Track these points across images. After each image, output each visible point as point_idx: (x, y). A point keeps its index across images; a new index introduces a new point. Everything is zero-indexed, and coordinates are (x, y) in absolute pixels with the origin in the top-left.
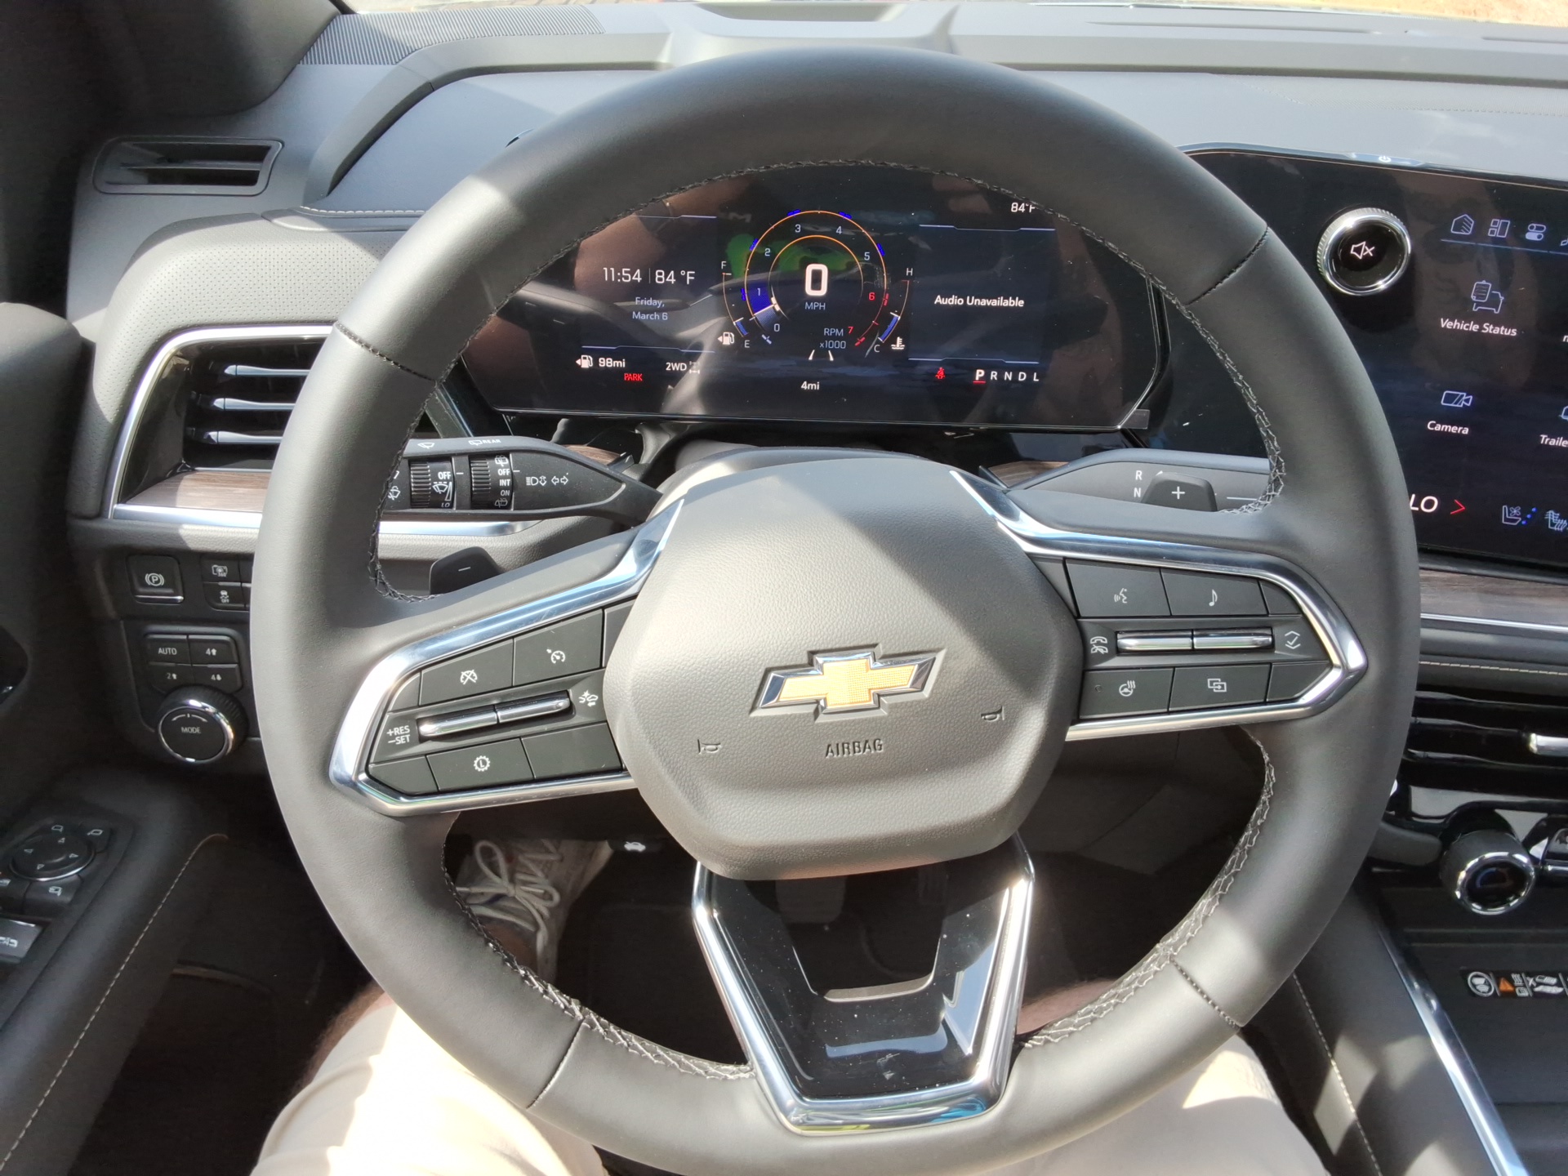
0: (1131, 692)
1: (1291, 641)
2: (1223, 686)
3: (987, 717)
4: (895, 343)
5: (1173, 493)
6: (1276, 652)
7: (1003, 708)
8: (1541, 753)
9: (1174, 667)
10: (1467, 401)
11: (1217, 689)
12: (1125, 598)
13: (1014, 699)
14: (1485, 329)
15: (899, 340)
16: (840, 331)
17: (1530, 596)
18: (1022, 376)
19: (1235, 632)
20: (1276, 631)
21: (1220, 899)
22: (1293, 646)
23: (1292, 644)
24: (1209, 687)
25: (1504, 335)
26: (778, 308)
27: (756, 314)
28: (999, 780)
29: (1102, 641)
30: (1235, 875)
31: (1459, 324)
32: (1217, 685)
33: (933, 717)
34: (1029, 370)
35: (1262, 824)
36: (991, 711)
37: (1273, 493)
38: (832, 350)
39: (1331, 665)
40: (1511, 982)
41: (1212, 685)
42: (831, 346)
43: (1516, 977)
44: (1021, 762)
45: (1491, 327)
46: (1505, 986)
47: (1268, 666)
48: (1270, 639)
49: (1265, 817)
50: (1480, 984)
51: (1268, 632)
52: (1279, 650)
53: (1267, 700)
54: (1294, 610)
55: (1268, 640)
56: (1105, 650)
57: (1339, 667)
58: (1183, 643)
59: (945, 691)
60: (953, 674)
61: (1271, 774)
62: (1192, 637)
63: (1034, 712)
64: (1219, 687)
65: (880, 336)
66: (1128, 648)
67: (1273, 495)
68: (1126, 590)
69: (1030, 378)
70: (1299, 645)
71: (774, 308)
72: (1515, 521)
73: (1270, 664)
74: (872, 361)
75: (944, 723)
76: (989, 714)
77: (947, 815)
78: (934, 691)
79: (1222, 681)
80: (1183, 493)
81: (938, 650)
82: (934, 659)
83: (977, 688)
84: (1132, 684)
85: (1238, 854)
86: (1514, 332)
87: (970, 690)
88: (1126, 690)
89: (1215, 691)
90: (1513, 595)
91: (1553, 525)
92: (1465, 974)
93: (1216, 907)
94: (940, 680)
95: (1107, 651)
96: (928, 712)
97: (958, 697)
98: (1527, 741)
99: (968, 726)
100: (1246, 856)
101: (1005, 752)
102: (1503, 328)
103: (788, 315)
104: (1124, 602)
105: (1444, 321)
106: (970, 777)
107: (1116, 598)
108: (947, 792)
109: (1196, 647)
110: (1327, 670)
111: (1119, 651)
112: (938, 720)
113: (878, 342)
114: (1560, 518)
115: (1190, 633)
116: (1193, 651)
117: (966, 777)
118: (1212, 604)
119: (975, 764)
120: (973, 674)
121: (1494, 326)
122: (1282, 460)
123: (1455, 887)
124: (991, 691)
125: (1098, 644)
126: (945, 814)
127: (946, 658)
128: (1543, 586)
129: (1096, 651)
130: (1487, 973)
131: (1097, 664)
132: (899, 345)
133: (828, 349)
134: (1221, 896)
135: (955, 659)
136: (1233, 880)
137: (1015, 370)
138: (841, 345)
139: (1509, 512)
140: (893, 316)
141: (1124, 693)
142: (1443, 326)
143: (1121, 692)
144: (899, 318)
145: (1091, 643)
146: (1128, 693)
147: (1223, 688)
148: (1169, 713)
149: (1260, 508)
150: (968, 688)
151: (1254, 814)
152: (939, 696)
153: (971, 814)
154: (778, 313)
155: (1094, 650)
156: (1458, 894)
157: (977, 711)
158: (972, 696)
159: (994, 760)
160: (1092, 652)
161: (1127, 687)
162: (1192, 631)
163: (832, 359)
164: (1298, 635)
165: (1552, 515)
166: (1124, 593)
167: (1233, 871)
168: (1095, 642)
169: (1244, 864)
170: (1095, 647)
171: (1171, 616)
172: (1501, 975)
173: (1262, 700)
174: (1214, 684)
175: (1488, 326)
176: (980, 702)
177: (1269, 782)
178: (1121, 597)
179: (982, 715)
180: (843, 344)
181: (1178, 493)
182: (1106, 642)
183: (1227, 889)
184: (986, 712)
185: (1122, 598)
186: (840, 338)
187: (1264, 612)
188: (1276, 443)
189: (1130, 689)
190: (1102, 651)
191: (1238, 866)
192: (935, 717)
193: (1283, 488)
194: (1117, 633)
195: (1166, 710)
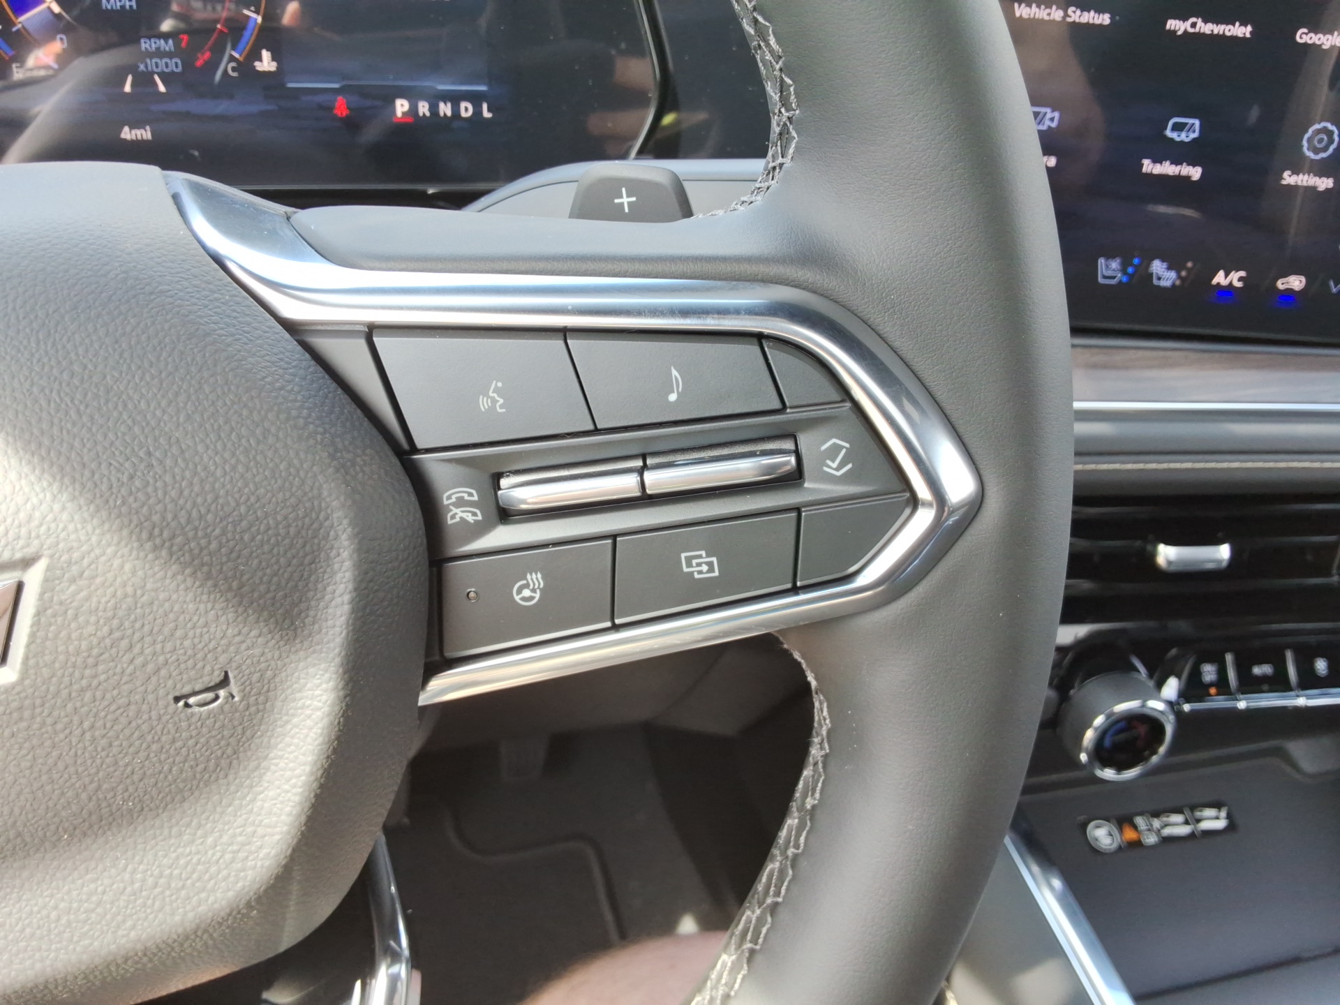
0: (537, 595)
1: (833, 461)
2: (710, 564)
3: (192, 700)
4: (261, 60)
5: (617, 201)
6: (806, 485)
7: (231, 675)
8: (1172, 568)
9: (614, 537)
10: (1052, 119)
11: (700, 572)
12: (501, 401)
13: (257, 651)
14: (1070, 17)
15: (266, 55)
16: (166, 43)
17: (1150, 367)
18: (466, 110)
19: (725, 451)
20: (804, 440)
21: (750, 960)
22: (837, 469)
23: (835, 465)
24: (686, 570)
25: (1093, 24)
26: (56, 9)
27: (23, 18)
28: (250, 829)
29: (466, 497)
30: (774, 908)
31: (1037, 10)
32: (699, 565)
33: (43, 724)
34: (476, 99)
35: (814, 807)
36: (198, 687)
37: (780, 160)
38: (161, 75)
39: (914, 502)
40: (1135, 827)
41: (689, 565)
42: (157, 67)
43: (1140, 821)
44: (294, 786)
45: (1078, 12)
46: (1130, 835)
47: (794, 514)
48: (793, 460)
49: (817, 795)
50: (1103, 835)
51: (789, 445)
52: (815, 480)
53: (799, 584)
54: (834, 395)
55: (788, 463)
56: (474, 514)
57: (930, 505)
58: (625, 484)
59: (62, 658)
60: (76, 617)
61: (822, 712)
62: (641, 471)
63: (311, 670)
64: (705, 568)
65: (234, 48)
66: (524, 507)
67: (781, 165)
68: (500, 384)
69: (478, 112)
70: (850, 466)
71: (49, 8)
72: (1114, 278)
73: (798, 509)
74: (227, 89)
75: (78, 732)
76: (195, 693)
77: (133, 927)
78: (32, 662)
79: (708, 556)
80: (634, 199)
81: (27, 563)
82: (20, 587)
83: (148, 639)
84: (536, 579)
85: (777, 865)
86: (1105, 19)
87: (131, 647)
88: (526, 593)
89: (697, 576)
90: (1127, 368)
91: (1159, 279)
92: (1084, 826)
93: (744, 977)
94: (41, 634)
95: (480, 517)
96: (27, 714)
97: (101, 668)
98: (1153, 555)
99: (145, 727)
100: (790, 872)
101: (257, 767)
102: (1092, 13)
103: (75, 19)
104: (499, 410)
105: (1019, 7)
106: (180, 835)
107: (484, 404)
108: (127, 876)
109: (649, 492)
110: (908, 511)
111: (505, 515)
112: (59, 726)
113: (232, 59)
114: (1169, 268)
115: (639, 463)
116: (646, 500)
117: (170, 836)
118: (673, 397)
119: (186, 805)
120: (130, 610)
121: (1082, 11)
122: (789, 81)
123: (1079, 748)
124: (187, 643)
125: (461, 503)
126: (129, 924)
127: (48, 583)
128: (1161, 353)
129: (457, 519)
130: (1107, 820)
131: (462, 546)
132: (266, 63)
133: (153, 73)
134: (752, 952)
135: (73, 580)
136: (769, 919)
137: (455, 99)
138: (175, 65)
139: (1107, 266)
140: (248, 17)
141: (524, 599)
142: (1018, 14)
143: (517, 598)
144: (259, 19)
145: (446, 502)
146: (531, 598)
147: (711, 570)
148: (616, 628)
149: (759, 198)
150: (124, 644)
151: (801, 785)
152: (46, 672)
153: (191, 915)
154: (58, 16)
155: (453, 517)
156: (1083, 757)
157: (161, 692)
158: (139, 661)
159: (232, 788)
160: (450, 522)
161: (527, 586)
162: (644, 457)
163: (162, 88)
164: (847, 445)
165: (1158, 267)
166: (496, 390)
167: (769, 901)
168: (453, 499)
169: (788, 889)
170: (455, 510)
171: (596, 431)
172: (1124, 821)
173: (789, 586)
174: (694, 562)
175: (1074, 12)
176: (163, 672)
177: (821, 726)
178: (492, 401)
179: (177, 699)
180: (176, 63)
181: (625, 200)
182: (476, 498)
183: (760, 941)
184: (187, 690)
185: (494, 401)
186: (170, 55)
187: (776, 405)
188: (772, 41)
189: (534, 591)
190: (470, 518)
191: (778, 894)
192: (49, 721)
193: (797, 143)
194: (497, 477)
195: (609, 624)
